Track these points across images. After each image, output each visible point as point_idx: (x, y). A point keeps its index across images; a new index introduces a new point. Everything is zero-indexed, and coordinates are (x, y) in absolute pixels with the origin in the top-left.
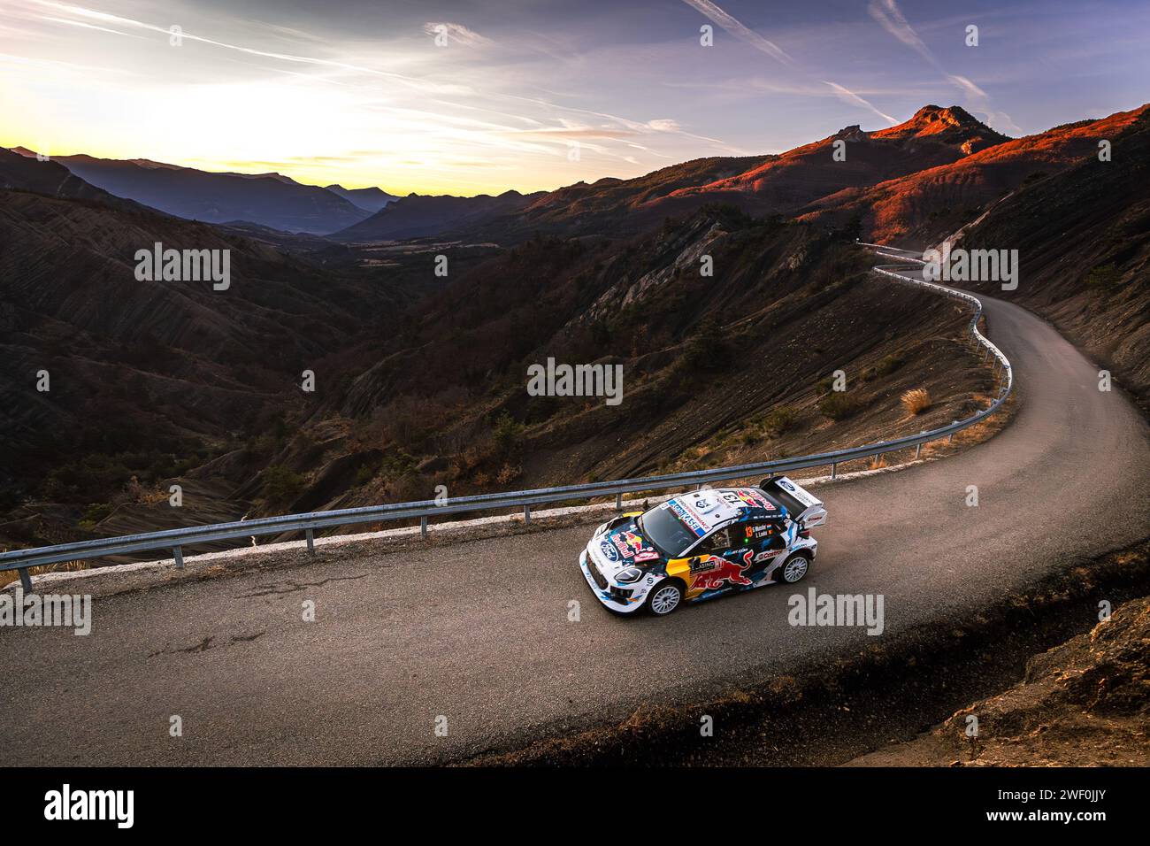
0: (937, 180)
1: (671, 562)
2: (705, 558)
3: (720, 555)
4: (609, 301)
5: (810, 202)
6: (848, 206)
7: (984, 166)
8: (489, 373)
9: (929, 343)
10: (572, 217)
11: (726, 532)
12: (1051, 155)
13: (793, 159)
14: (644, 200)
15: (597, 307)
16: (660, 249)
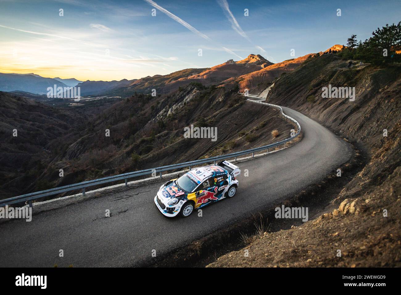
0: (256, 75)
1: (189, 194)
2: (201, 192)
3: (206, 190)
4: (163, 114)
5: (221, 82)
6: (232, 83)
7: (268, 71)
8: (122, 140)
9: (272, 118)
10: (146, 88)
11: (208, 181)
12: (285, 68)
13: (215, 69)
14: (170, 81)
15: (159, 116)
16: (178, 96)
